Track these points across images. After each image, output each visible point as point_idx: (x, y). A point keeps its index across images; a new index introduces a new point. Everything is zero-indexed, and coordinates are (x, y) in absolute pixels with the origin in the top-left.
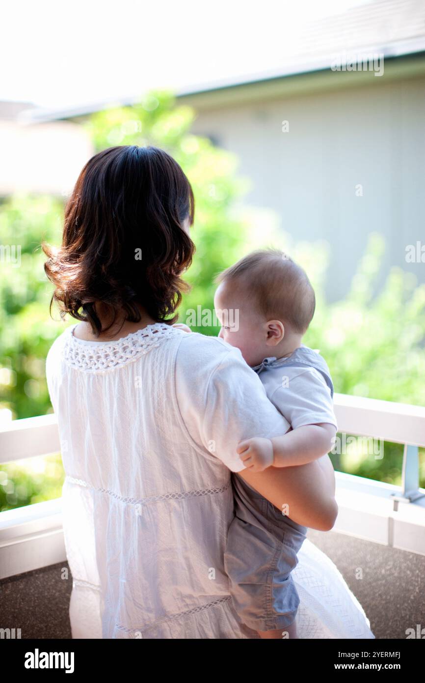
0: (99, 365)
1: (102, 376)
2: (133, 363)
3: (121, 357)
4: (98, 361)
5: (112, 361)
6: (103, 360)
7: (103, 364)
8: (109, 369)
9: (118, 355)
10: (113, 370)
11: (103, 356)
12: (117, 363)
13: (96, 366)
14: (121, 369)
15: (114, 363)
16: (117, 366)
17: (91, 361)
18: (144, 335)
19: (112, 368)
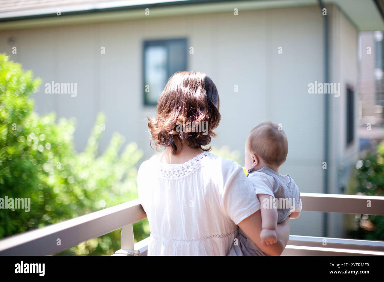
0: (174, 175)
1: (175, 181)
2: (193, 174)
3: (186, 171)
4: (174, 174)
5: (181, 173)
6: (177, 173)
7: (177, 175)
8: (180, 177)
9: (184, 170)
10: (182, 178)
11: (176, 171)
12: (184, 174)
13: (173, 176)
14: (186, 177)
15: (183, 174)
16: (184, 176)
17: (170, 174)
18: (197, 160)
19: (182, 177)
